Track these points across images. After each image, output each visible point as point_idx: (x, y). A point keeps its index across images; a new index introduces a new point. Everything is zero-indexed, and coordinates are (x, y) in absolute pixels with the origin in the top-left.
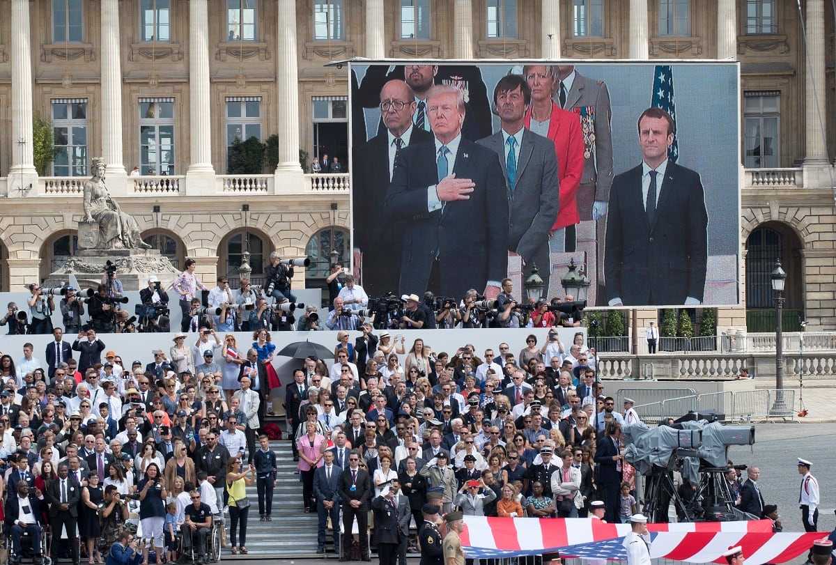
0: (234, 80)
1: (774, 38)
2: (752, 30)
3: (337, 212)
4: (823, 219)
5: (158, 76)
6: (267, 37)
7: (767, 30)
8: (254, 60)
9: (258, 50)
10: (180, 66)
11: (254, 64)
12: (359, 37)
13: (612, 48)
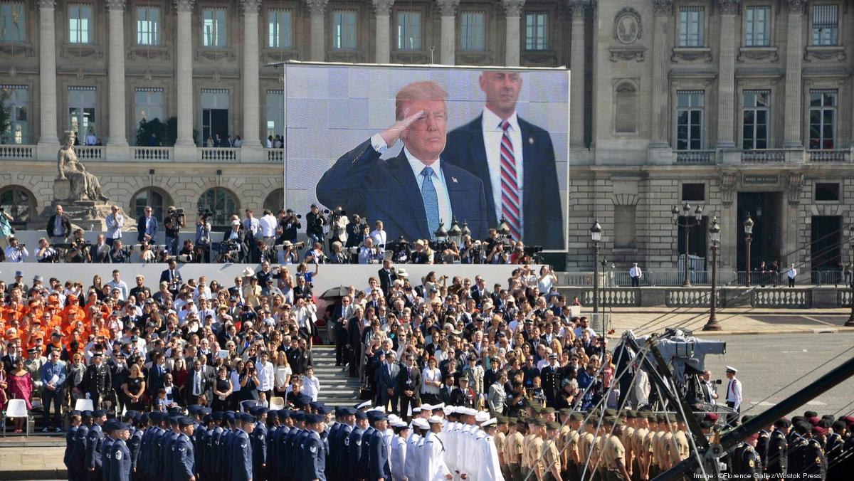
0: (142, 75)
1: (545, 53)
2: (529, 47)
3: (221, 176)
4: (581, 189)
5: (84, 71)
6: (168, 42)
7: (540, 47)
8: (158, 60)
9: (160, 53)
10: (100, 64)
11: (158, 63)
12: (238, 45)
13: (427, 58)
